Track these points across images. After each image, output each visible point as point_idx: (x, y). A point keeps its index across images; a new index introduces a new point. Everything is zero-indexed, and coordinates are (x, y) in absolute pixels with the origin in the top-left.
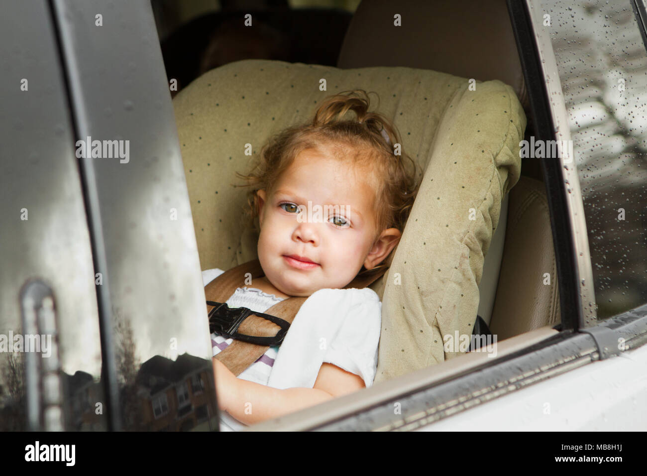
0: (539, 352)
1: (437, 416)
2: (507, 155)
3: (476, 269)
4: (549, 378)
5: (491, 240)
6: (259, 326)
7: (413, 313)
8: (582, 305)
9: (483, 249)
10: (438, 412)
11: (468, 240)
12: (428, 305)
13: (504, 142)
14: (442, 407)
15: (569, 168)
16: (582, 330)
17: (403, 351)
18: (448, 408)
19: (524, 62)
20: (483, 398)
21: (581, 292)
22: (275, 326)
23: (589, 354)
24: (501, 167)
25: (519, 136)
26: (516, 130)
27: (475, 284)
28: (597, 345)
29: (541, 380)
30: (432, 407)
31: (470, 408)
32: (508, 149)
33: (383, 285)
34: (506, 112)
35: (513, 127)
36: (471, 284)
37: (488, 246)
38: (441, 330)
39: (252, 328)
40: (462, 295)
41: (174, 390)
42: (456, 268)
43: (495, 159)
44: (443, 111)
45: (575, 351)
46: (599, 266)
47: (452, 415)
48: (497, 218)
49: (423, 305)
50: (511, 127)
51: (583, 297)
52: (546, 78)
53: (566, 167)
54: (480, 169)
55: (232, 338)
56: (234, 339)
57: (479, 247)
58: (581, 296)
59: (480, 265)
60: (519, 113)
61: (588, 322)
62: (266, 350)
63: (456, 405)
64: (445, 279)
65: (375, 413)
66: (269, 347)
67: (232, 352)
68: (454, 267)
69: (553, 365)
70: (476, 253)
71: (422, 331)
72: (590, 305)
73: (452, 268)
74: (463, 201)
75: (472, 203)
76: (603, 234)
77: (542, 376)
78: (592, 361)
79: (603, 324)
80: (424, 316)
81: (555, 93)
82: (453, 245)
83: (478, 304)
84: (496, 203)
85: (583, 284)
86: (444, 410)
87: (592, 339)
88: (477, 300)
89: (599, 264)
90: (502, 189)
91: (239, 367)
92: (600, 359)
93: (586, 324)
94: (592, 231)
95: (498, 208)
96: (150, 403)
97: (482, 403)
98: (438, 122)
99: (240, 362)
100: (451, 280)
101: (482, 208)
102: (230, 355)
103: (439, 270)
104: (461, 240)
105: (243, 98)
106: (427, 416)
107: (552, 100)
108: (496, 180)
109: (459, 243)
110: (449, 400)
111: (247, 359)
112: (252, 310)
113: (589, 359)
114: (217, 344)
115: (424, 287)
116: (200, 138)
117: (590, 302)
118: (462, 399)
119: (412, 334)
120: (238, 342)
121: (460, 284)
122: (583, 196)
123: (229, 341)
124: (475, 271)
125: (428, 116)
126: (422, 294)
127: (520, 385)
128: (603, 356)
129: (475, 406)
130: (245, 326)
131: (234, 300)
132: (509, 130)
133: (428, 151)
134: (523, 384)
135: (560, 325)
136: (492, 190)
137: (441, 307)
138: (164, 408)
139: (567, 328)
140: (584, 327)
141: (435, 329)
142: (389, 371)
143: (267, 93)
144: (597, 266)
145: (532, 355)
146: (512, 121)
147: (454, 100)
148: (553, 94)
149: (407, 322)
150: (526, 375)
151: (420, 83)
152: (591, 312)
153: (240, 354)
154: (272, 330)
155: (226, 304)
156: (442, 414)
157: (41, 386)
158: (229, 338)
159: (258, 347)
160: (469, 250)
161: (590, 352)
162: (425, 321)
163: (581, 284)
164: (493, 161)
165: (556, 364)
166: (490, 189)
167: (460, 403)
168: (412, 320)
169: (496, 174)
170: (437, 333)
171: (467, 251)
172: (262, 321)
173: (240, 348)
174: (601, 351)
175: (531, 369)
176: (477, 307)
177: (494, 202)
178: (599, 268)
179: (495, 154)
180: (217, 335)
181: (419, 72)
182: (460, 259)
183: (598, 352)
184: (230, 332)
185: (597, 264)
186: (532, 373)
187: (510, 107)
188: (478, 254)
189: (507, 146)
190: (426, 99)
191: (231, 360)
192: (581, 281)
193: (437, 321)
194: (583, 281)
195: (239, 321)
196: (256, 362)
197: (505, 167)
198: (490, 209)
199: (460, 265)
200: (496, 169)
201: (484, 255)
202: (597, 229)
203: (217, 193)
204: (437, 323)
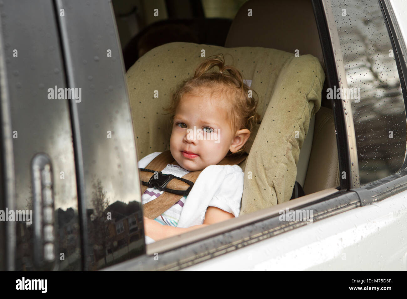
0: (327, 201)
1: (269, 235)
2: (314, 94)
3: (296, 156)
4: (332, 215)
5: (304, 140)
6: (178, 185)
7: (260, 179)
8: (351, 176)
9: (300, 145)
10: (269, 233)
11: (291, 140)
12: (269, 175)
13: (312, 87)
14: (272, 230)
15: (346, 102)
16: (350, 190)
17: (255, 200)
18: (275, 231)
19: (322, 43)
20: (295, 226)
21: (351, 169)
22: (186, 185)
23: (355, 203)
24: (310, 101)
25: (321, 84)
26: (319, 81)
27: (295, 164)
28: (359, 198)
29: (328, 217)
30: (266, 230)
31: (287, 231)
32: (314, 91)
33: (245, 164)
34: (313, 71)
35: (317, 79)
36: (292, 164)
37: (303, 144)
38: (276, 188)
39: (174, 185)
40: (287, 170)
41: (127, 219)
42: (284, 155)
43: (306, 96)
44: (280, 70)
45: (347, 201)
46: (362, 155)
47: (277, 235)
48: (308, 128)
49: (266, 175)
50: (316, 80)
51: (352, 172)
52: (334, 52)
53: (344, 101)
54: (298, 102)
55: (163, 191)
56: (164, 191)
57: (297, 144)
58: (351, 171)
59: (298, 154)
60: (321, 72)
61: (355, 186)
62: (182, 198)
63: (280, 230)
64: (278, 161)
65: (233, 233)
66: (183, 196)
67: (163, 198)
68: (283, 155)
69: (335, 209)
70: (296, 148)
71: (265, 189)
72: (356, 176)
73: (282, 155)
74: (289, 119)
75: (294, 121)
76: (364, 138)
77: (328, 215)
78: (357, 207)
79: (363, 187)
80: (266, 181)
81: (339, 60)
82: (283, 142)
83: (296, 175)
84: (307, 121)
85: (353, 165)
86: (273, 232)
87: (357, 195)
88: (295, 173)
89: (362, 154)
90: (311, 113)
91: (166, 207)
92: (361, 206)
93: (354, 187)
94: (358, 136)
95: (308, 123)
96: (114, 226)
97: (294, 228)
98: (277, 77)
99: (167, 204)
100: (281, 161)
101: (299, 123)
102: (162, 200)
103: (275, 156)
104: (287, 140)
105: (173, 62)
106: (263, 235)
107: (337, 64)
108: (307, 108)
109: (286, 141)
110: (276, 227)
111: (171, 202)
112: (175, 176)
113: (355, 206)
114: (155, 194)
115: (266, 166)
116: (149, 84)
117: (356, 175)
118: (283, 226)
119: (260, 190)
120: (166, 193)
121: (286, 164)
122: (353, 117)
123: (161, 193)
124: (295, 157)
125: (272, 73)
126: (265, 169)
127: (316, 219)
128: (363, 204)
129: (290, 230)
130: (170, 184)
131: (166, 170)
132: (315, 81)
133: (271, 92)
134: (317, 218)
135: (339, 187)
136: (305, 113)
137: (276, 177)
138: (122, 229)
139: (343, 189)
140: (352, 188)
141: (272, 188)
142: (247, 211)
143: (186, 60)
144: (360, 155)
145: (323, 203)
146: (316, 76)
147: (286, 65)
148: (338, 61)
149: (258, 184)
150: (320, 214)
151: (268, 55)
152: (357, 180)
153: (167, 200)
154: (185, 187)
155: (161, 172)
156: (271, 234)
157: (43, 214)
158: (162, 191)
159: (177, 196)
160: (292, 145)
161: (355, 202)
162: (267, 184)
163: (352, 165)
164: (306, 97)
165: (336, 208)
166: (304, 113)
167: (281, 228)
168: (260, 183)
169: (307, 104)
170: (273, 190)
171: (290, 146)
172: (180, 182)
173: (167, 196)
174: (362, 201)
175: (322, 211)
176: (295, 177)
177: (306, 120)
178: (362, 156)
179: (307, 93)
180: (155, 189)
181: (267, 50)
182: (287, 150)
183: (360, 202)
184: (162, 187)
185: (360, 154)
186: (323, 213)
187: (316, 69)
188: (297, 148)
189: (314, 89)
190: (271, 64)
191: (162, 203)
192: (351, 163)
193: (273, 184)
194: (353, 163)
195: (168, 181)
196: (175, 204)
197: (313, 101)
198: (304, 124)
199: (287, 154)
200: (307, 102)
201: (300, 149)
202: (361, 135)
203: (157, 113)
204: (274, 185)
